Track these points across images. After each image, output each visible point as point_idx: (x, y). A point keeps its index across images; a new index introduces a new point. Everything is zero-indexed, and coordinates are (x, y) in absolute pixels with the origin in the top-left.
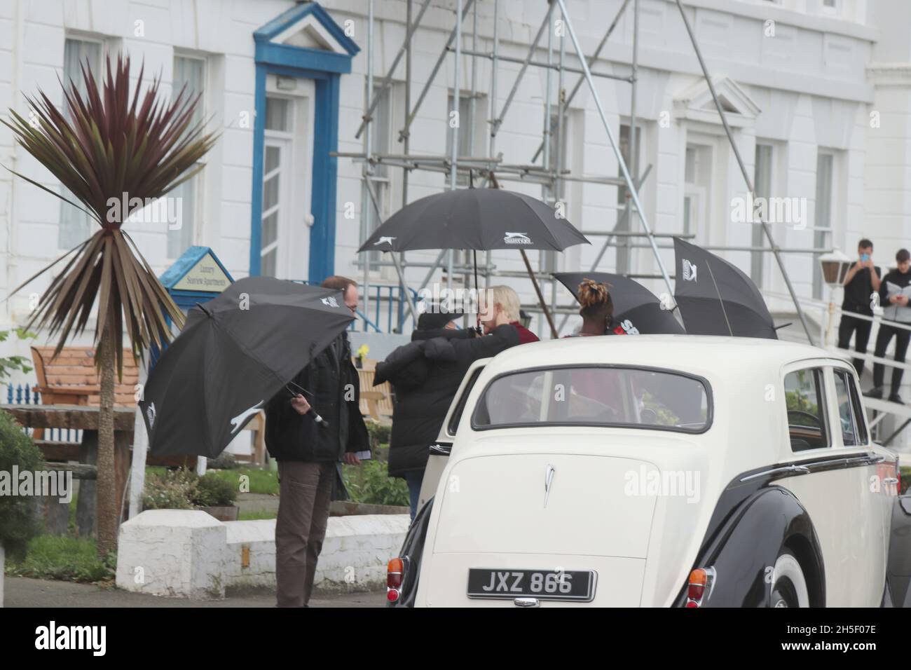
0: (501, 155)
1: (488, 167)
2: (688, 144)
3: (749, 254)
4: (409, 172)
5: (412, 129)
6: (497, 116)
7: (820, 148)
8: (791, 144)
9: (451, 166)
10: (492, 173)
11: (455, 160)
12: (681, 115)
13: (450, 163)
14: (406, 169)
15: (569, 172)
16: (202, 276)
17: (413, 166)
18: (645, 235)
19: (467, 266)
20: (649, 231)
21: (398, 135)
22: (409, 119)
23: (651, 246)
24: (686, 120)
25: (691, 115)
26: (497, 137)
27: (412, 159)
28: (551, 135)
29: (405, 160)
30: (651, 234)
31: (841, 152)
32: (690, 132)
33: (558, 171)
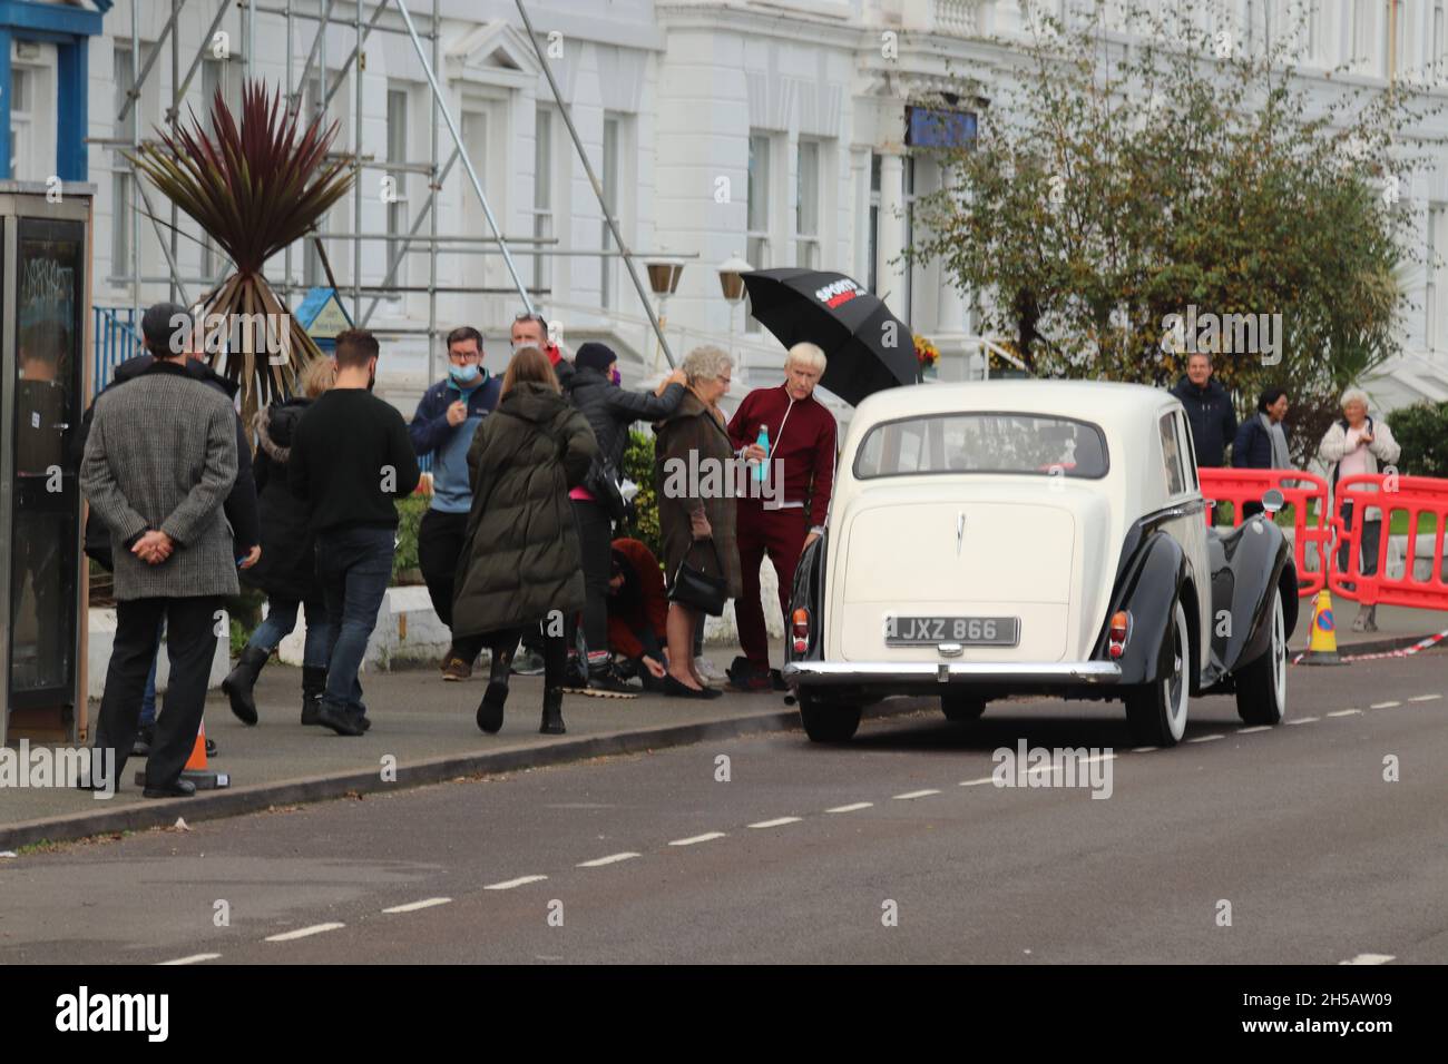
2: (463, 111)
6: (295, 90)
7: (607, 111)
8: (576, 107)
12: (456, 75)
15: (372, 159)
18: (495, 240)
20: (499, 235)
22: (177, 95)
23: (502, 252)
24: (461, 80)
25: (468, 75)
30: (503, 238)
31: (628, 116)
32: (465, 97)
33: (359, 158)
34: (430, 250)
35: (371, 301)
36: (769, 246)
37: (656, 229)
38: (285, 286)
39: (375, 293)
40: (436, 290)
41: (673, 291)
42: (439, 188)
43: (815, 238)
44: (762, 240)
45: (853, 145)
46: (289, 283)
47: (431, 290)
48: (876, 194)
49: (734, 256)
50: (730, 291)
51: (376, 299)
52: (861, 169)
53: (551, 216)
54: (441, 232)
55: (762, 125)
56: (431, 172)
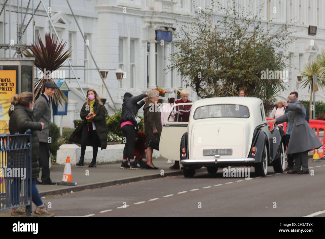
1: (18, 47)
7: (85, 34)
24: (52, 27)
30: (72, 66)
31: (89, 34)
36: (123, 66)
41: (106, 78)
43: (134, 64)
45: (143, 40)
48: (148, 52)
50: (119, 78)
52: (145, 46)
55: (121, 36)
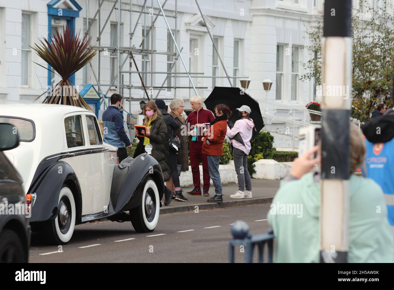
0: (134, 46)
1: (129, 50)
2: (190, 39)
3: (212, 78)
4: (101, 52)
5: (101, 37)
6: (132, 32)
7: (235, 38)
8: (225, 37)
9: (117, 50)
10: (131, 52)
11: (119, 48)
12: (188, 28)
13: (117, 49)
14: (100, 51)
15: (156, 51)
16: (91, 93)
17: (102, 50)
18: (186, 73)
19: (123, 85)
20: (188, 72)
21: (97, 39)
22: (100, 34)
23: (188, 77)
24: (190, 30)
25: (191, 28)
26: (132, 40)
27: (101, 48)
28: (146, 37)
29: (99, 48)
30: (189, 73)
31: (242, 40)
32: (191, 34)
33: (152, 51)
34: (174, 77)
35: (158, 91)
36: (284, 76)
37: (250, 71)
38: (130, 86)
39: (160, 89)
40: (176, 88)
41: (247, 88)
42: (177, 59)
43: (297, 74)
44: (281, 74)
45: (309, 47)
46: (130, 85)
47: (175, 87)
49: (267, 78)
50: (266, 88)
51: (160, 90)
52: (311, 54)
53: (218, 67)
54: (177, 71)
55: (280, 42)
56: (175, 55)
